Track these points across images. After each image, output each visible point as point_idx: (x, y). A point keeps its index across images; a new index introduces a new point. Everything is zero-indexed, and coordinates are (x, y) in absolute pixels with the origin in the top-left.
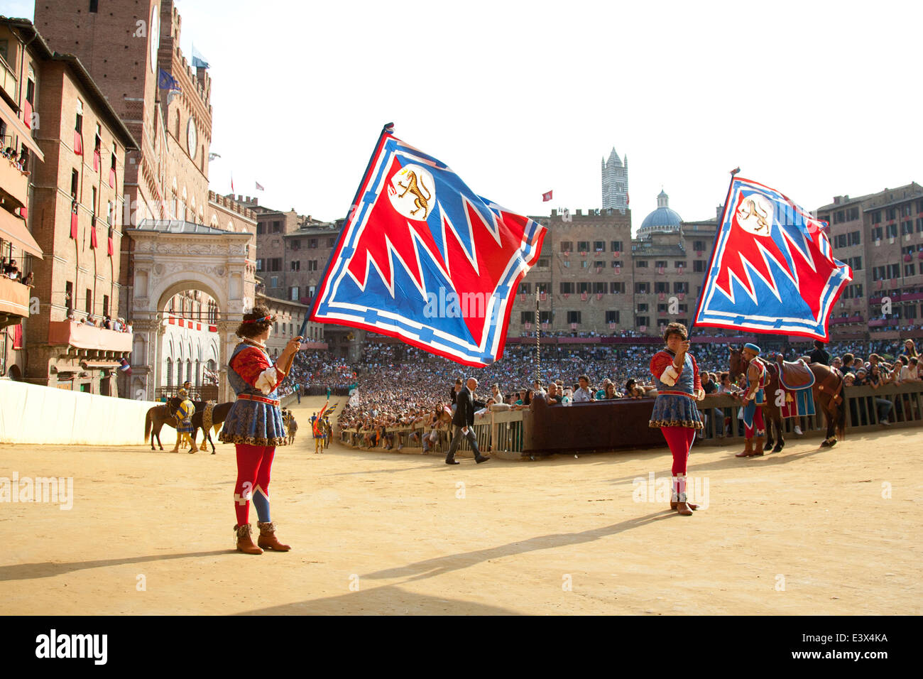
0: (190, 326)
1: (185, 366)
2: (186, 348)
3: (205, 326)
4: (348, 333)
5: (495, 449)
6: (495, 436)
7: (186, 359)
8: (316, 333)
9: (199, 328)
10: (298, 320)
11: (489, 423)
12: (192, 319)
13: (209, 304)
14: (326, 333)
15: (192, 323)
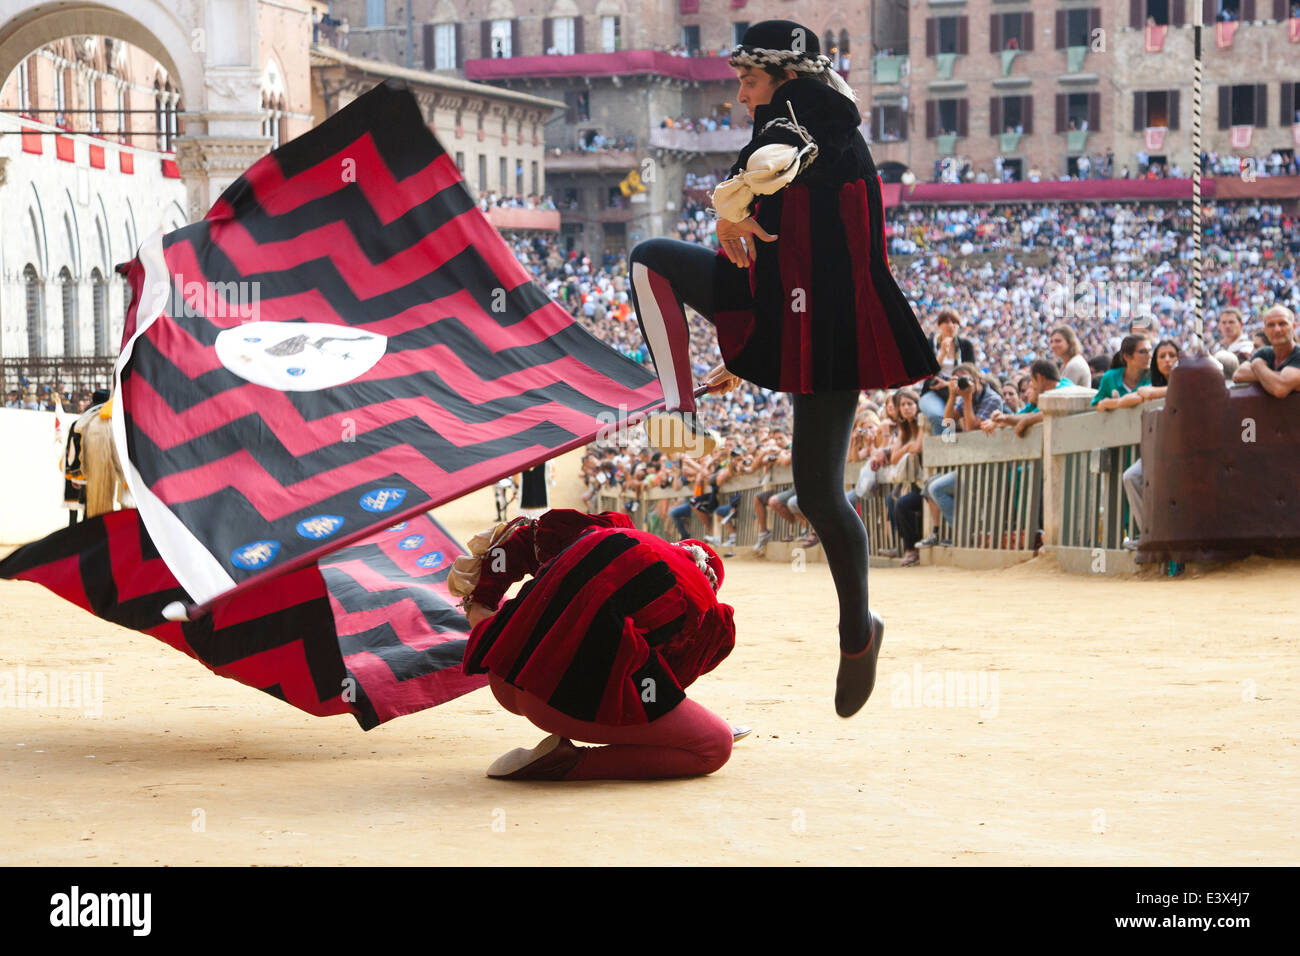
0: (97, 162)
1: (85, 294)
2: (87, 231)
3: (147, 161)
4: (622, 174)
5: (1055, 543)
6: (1055, 497)
7: (87, 271)
8: (519, 179)
9: (127, 168)
10: (480, 140)
11: (1037, 455)
12: (101, 135)
13: (157, 84)
14: (552, 176)
15: (101, 150)
